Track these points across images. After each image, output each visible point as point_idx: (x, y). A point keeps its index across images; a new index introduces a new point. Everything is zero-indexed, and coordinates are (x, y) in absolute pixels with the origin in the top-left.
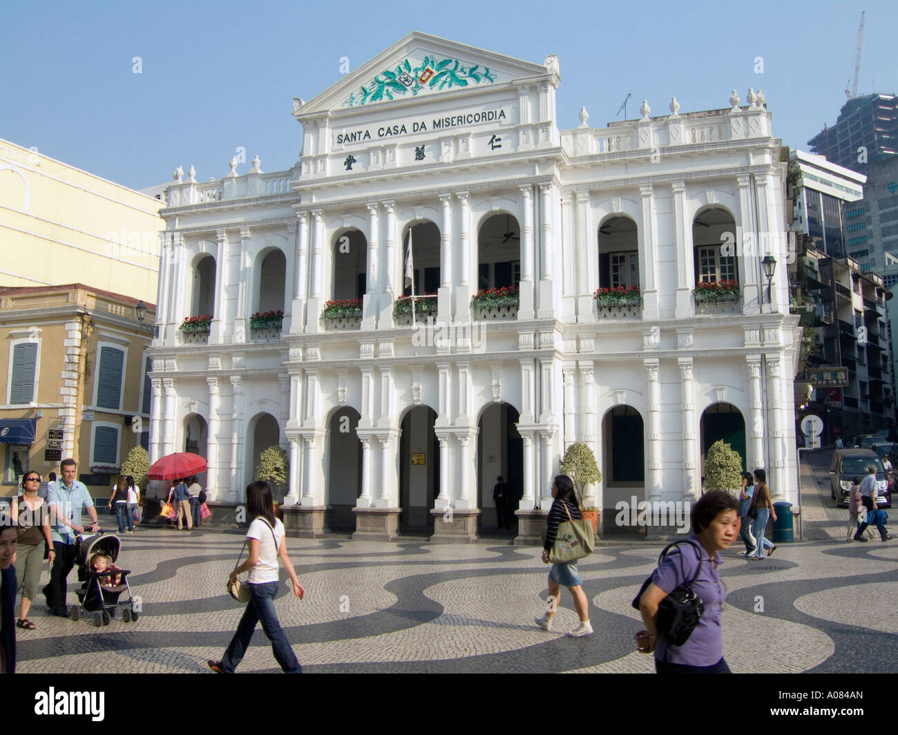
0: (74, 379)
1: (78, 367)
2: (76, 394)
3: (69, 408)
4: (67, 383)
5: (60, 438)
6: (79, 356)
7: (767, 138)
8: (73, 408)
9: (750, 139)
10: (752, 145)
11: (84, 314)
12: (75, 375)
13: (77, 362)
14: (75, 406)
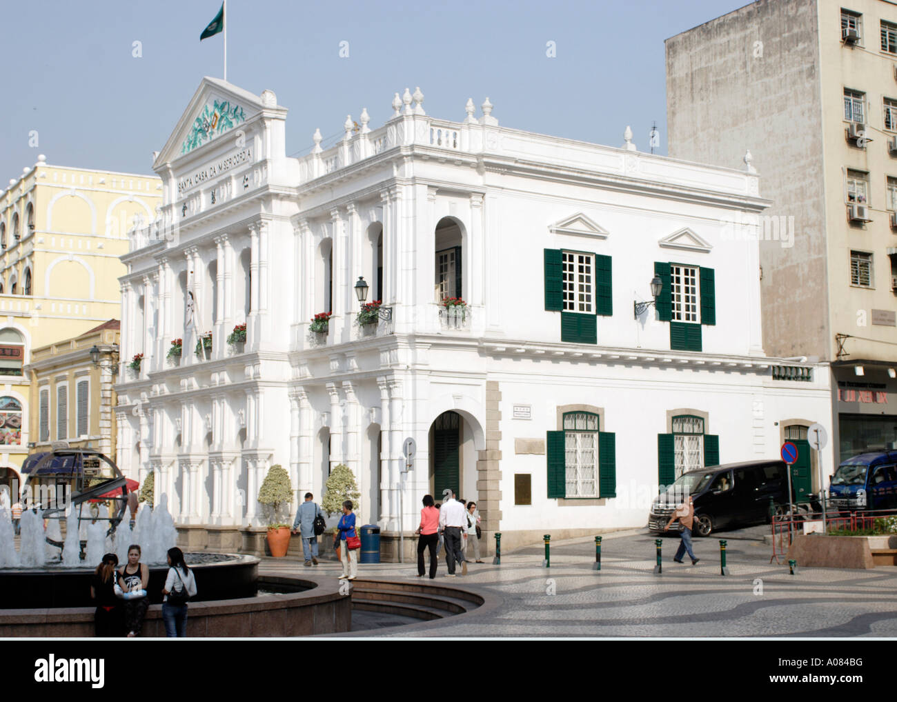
0: (107, 413)
1: (111, 401)
2: (109, 426)
3: (103, 439)
4: (103, 416)
5: (96, 467)
6: (111, 390)
7: (397, 148)
8: (107, 439)
9: (389, 151)
10: (383, 159)
11: (112, 352)
12: (108, 409)
13: (109, 396)
14: (109, 437)
